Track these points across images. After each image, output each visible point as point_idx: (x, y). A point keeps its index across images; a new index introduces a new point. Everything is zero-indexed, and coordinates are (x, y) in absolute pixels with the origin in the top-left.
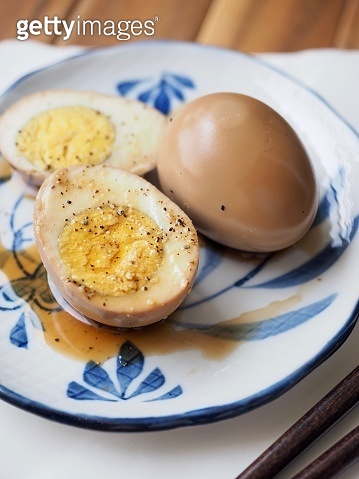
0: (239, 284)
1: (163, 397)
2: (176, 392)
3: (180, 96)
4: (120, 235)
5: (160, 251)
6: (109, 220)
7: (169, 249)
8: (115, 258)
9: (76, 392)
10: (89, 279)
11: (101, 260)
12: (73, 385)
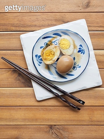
0: (55, 68)
1: (38, 64)
2: (39, 65)
3: (81, 53)
4: (51, 55)
5: (50, 60)
6: (52, 54)
7: (50, 61)
8: (48, 56)
9: (36, 56)
10: (45, 54)
11: (47, 55)
12: (37, 55)
